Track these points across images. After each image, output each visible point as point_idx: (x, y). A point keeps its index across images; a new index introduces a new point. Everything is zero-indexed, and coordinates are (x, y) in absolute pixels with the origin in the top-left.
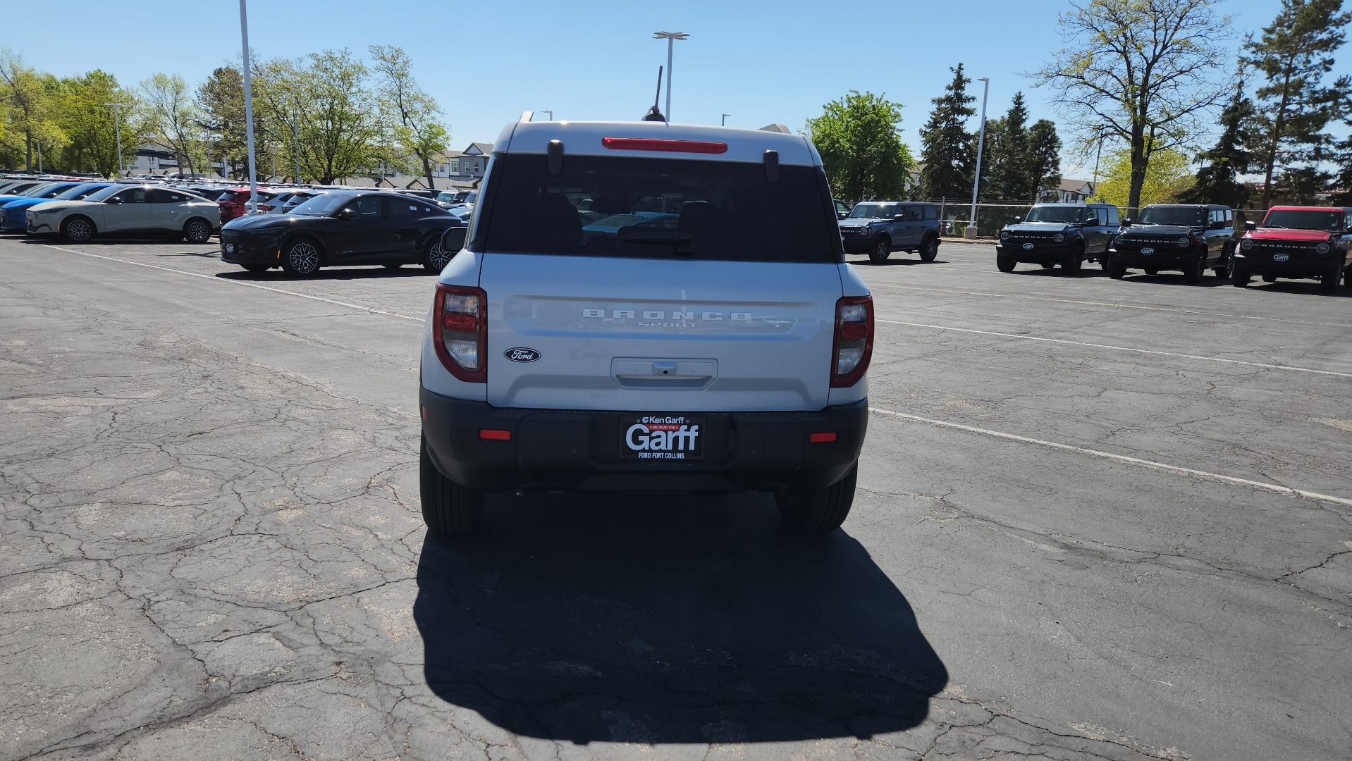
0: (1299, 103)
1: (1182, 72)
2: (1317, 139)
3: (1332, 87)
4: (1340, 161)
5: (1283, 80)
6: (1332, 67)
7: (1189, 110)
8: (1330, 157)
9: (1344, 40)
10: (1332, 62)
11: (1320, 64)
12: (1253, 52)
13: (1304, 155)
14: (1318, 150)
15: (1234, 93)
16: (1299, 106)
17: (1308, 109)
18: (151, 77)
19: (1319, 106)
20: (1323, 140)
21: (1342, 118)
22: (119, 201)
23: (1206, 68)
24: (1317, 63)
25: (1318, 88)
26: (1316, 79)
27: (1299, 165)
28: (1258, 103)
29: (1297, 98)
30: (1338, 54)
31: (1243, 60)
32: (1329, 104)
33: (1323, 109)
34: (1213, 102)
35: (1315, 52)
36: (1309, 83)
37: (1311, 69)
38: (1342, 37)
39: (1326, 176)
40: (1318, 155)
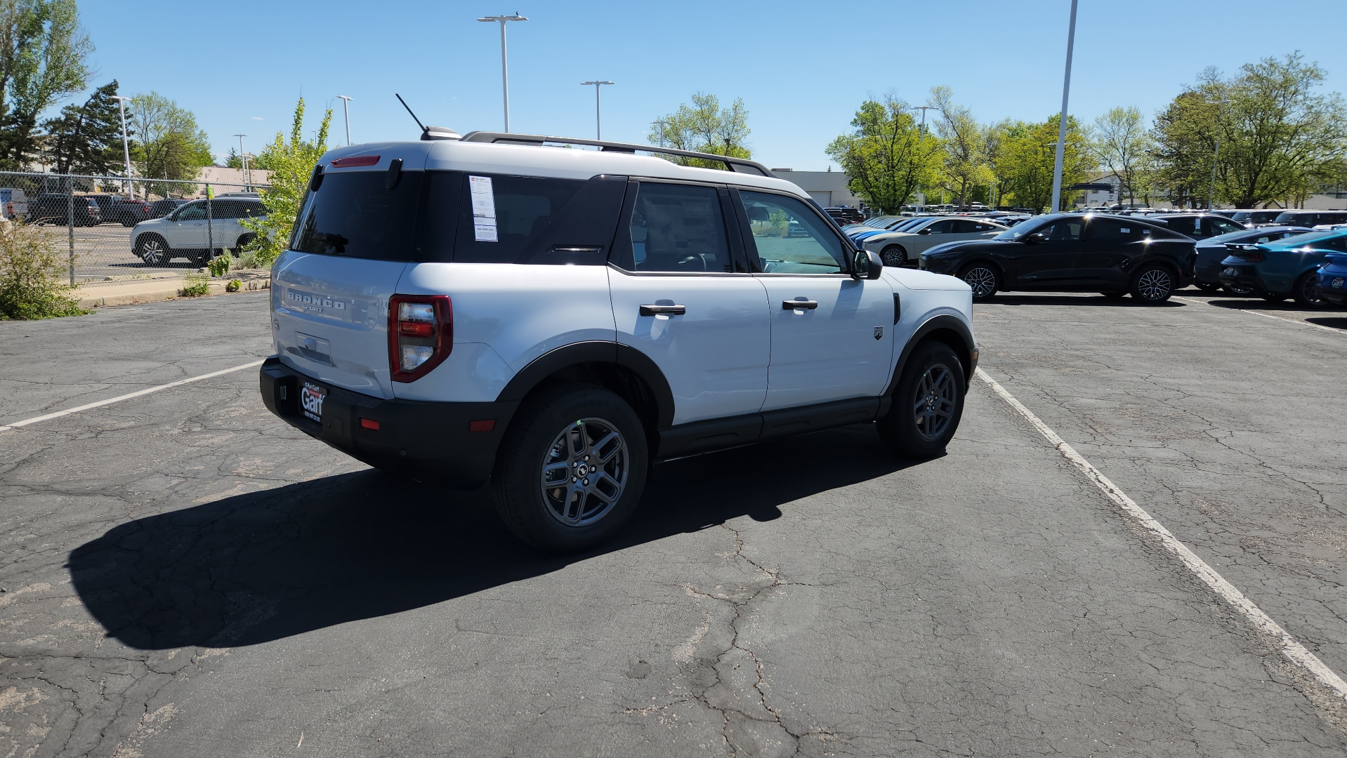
18: (1108, 112)
22: (930, 232)
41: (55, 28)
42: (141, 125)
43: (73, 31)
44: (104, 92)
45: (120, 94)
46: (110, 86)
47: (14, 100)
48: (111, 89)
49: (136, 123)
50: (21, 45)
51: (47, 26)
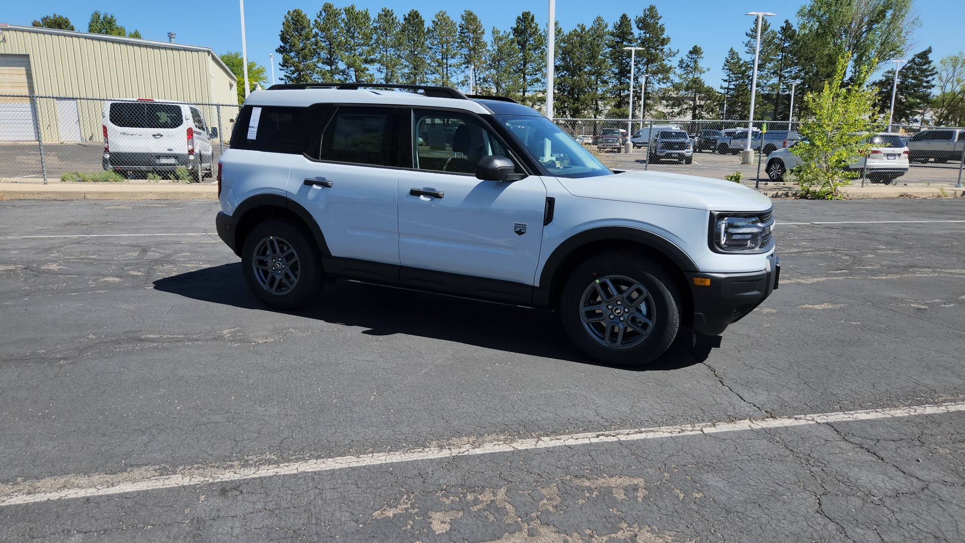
41: (894, 15)
42: (944, 79)
43: (907, 15)
44: (918, 57)
45: (931, 57)
46: (926, 51)
47: (853, 70)
48: (924, 56)
49: (940, 78)
50: (870, 29)
51: (889, 14)
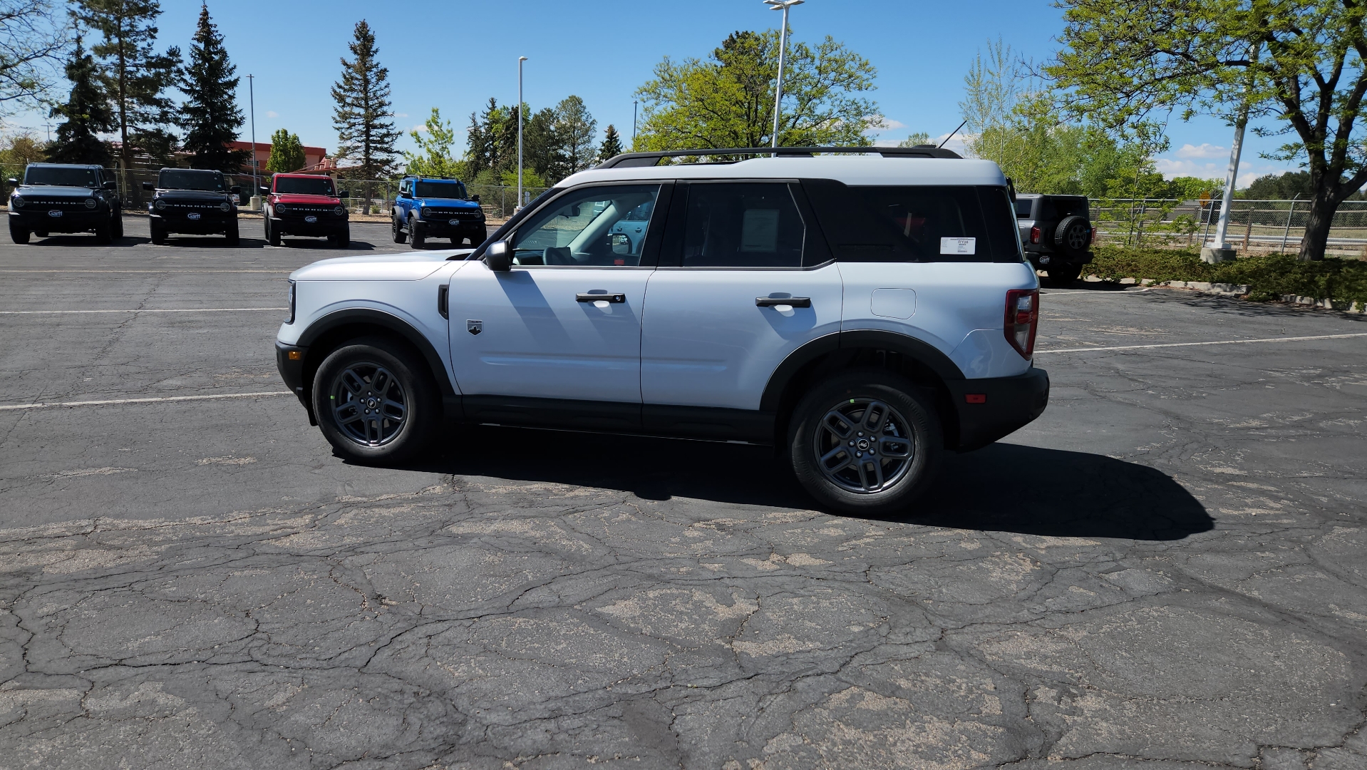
0: (135, 65)
1: (9, 16)
2: (158, 103)
3: (164, 55)
4: (183, 126)
5: (115, 41)
6: (156, 35)
7: (27, 59)
8: (176, 121)
9: (159, 10)
10: (155, 30)
11: (146, 30)
12: (81, 8)
13: (150, 117)
14: (164, 114)
15: (74, 47)
16: (135, 69)
17: (143, 72)
19: (153, 71)
20: (163, 104)
21: (175, 85)
23: (33, 16)
24: (143, 30)
25: (152, 54)
26: (149, 45)
27: (150, 127)
28: (96, 59)
29: (131, 61)
30: (158, 22)
31: (73, 14)
32: (162, 70)
33: (158, 74)
34: (50, 53)
35: (136, 17)
36: (143, 48)
37: (138, 33)
38: (157, 7)
39: (173, 138)
40: (164, 118)
